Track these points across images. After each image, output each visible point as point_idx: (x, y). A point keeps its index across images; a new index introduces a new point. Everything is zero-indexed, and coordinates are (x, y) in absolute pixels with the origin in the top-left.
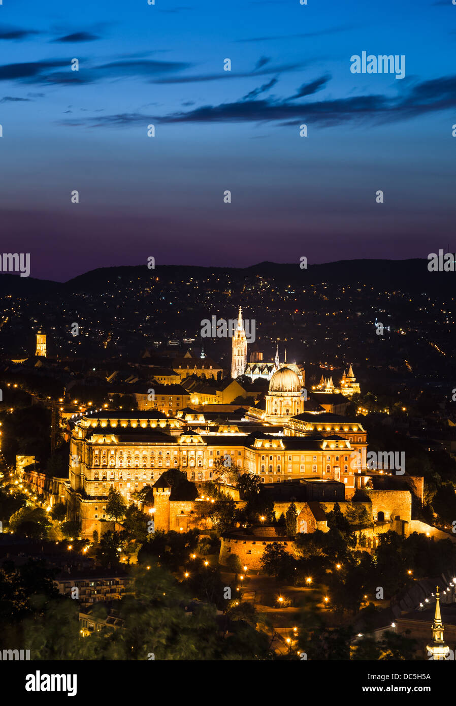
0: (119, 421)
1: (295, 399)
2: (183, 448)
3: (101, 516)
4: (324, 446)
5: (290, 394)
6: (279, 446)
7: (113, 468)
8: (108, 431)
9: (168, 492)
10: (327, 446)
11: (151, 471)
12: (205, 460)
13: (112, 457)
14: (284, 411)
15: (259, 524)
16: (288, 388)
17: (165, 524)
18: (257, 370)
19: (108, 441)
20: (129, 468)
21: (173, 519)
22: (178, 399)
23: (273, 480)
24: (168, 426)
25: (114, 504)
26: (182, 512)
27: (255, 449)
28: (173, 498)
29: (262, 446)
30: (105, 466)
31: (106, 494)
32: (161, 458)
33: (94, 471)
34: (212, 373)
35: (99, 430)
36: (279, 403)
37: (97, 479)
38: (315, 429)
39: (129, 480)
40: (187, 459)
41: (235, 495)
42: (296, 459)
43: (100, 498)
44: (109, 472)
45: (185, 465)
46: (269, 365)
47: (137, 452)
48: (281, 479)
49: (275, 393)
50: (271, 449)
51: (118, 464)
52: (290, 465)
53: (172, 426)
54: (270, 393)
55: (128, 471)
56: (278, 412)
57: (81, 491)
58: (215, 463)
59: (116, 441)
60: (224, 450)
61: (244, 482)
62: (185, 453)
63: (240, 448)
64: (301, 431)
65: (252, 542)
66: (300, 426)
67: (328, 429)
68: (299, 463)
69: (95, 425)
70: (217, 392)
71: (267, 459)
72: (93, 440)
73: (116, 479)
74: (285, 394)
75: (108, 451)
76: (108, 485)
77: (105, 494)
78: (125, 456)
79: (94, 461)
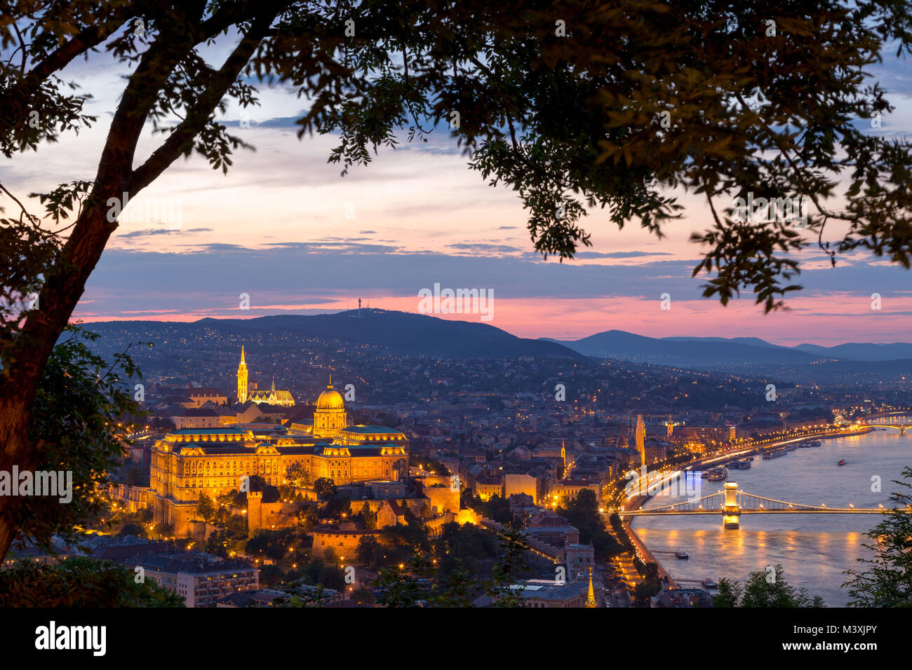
0: (200, 436)
1: (339, 415)
2: (261, 458)
3: (192, 518)
4: (383, 452)
5: (335, 411)
6: (346, 453)
7: (201, 475)
8: (192, 445)
9: (260, 495)
10: (386, 453)
11: (233, 479)
12: (279, 468)
13: (200, 467)
14: (331, 425)
15: (342, 521)
16: (334, 406)
17: (258, 523)
18: (257, 396)
19: (197, 454)
20: (215, 476)
21: (264, 518)
22: (204, 420)
23: (341, 483)
24: (243, 439)
25: (203, 506)
26: (272, 512)
27: (326, 456)
28: (264, 500)
29: (332, 454)
30: (194, 475)
31: (197, 499)
32: (242, 467)
33: (185, 480)
34: (222, 400)
35: (184, 444)
36: (326, 419)
37: (187, 486)
38: (367, 439)
39: (215, 486)
40: (264, 467)
41: (313, 496)
42: (360, 464)
43: (190, 502)
44: (198, 480)
45: (262, 472)
46: (267, 392)
47: (221, 462)
48: (348, 482)
49: (322, 410)
50: (339, 456)
51: (205, 472)
52: (355, 470)
53: (246, 439)
54: (318, 410)
55: (214, 479)
56: (326, 426)
57: (170, 496)
58: (287, 470)
59: (203, 453)
60: (294, 458)
61: (321, 485)
62: (262, 461)
63: (308, 456)
64: (354, 440)
65: (343, 536)
66: (352, 437)
67: (378, 439)
68: (363, 467)
69: (180, 440)
70: (238, 414)
71: (336, 465)
72: (183, 452)
73: (204, 486)
74: (332, 411)
75: (197, 461)
76: (197, 491)
77: (195, 499)
78: (211, 465)
79: (185, 471)
